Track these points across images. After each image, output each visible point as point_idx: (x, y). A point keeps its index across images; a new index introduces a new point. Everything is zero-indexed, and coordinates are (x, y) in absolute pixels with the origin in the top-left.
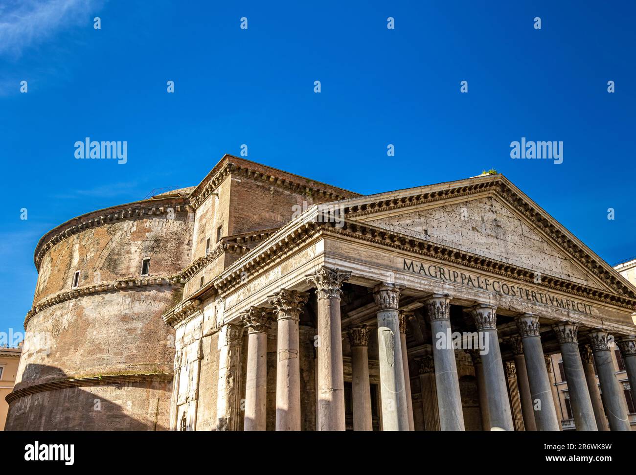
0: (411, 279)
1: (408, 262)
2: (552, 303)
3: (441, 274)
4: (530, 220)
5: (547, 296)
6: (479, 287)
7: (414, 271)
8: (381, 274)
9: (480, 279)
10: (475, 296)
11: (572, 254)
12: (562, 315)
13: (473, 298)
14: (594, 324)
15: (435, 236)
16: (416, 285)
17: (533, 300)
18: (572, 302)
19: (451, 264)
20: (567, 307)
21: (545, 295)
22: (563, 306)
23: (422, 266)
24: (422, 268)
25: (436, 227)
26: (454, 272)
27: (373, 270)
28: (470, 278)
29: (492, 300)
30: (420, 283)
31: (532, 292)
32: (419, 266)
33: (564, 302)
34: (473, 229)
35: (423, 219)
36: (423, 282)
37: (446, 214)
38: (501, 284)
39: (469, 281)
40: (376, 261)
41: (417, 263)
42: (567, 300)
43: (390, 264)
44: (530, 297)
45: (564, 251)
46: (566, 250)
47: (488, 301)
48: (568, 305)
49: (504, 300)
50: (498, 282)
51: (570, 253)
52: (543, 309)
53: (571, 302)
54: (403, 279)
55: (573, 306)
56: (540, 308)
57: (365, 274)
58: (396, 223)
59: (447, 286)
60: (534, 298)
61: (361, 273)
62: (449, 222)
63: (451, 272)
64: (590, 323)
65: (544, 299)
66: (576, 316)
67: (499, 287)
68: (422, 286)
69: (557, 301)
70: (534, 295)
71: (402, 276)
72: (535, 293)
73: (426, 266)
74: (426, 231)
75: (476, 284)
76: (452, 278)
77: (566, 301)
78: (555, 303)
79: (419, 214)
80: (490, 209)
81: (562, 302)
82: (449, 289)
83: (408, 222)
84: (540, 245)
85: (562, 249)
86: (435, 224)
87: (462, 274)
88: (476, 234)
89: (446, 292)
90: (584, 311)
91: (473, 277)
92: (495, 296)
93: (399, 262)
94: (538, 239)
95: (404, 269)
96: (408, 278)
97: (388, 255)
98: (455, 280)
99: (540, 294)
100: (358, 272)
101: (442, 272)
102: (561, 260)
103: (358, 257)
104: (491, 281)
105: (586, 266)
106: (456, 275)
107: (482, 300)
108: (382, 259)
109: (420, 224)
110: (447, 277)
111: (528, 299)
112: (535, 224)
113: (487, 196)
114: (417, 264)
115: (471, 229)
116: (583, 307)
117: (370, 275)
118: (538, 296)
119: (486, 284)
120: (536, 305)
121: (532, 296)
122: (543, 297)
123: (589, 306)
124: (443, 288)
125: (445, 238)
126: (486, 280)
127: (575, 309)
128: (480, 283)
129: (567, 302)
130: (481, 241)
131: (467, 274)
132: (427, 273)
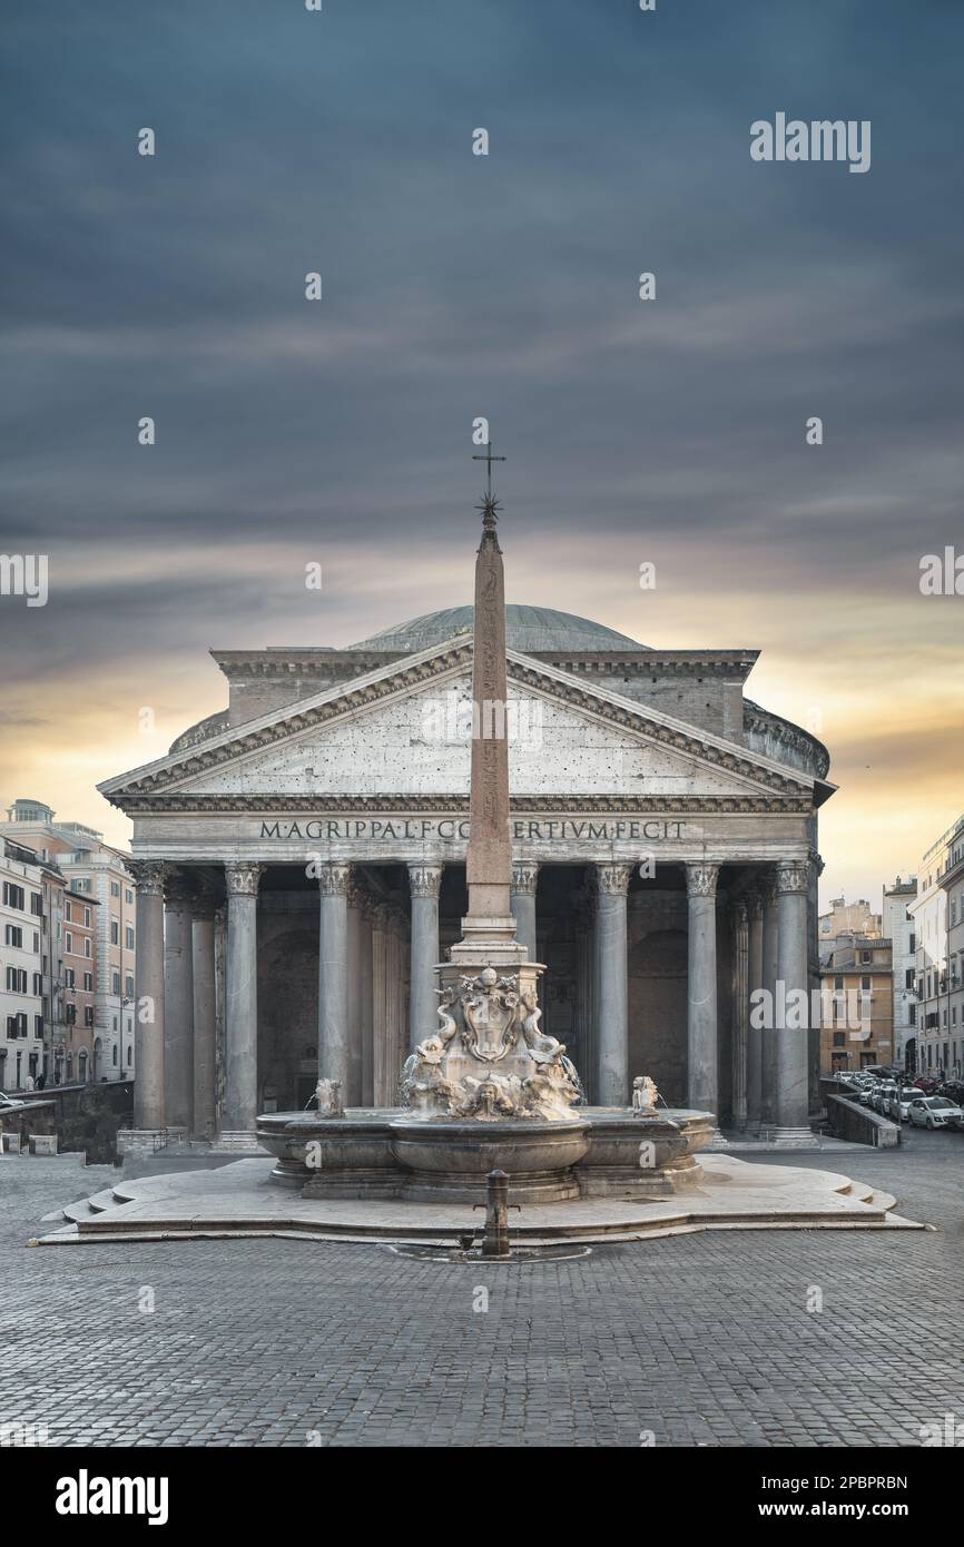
0: (271, 848)
1: (270, 825)
2: (578, 836)
3: (330, 830)
4: (554, 694)
5: (568, 824)
6: (407, 836)
7: (278, 836)
8: (221, 852)
9: (411, 823)
10: (394, 852)
11: (653, 736)
12: (596, 851)
13: (389, 855)
14: (679, 855)
15: (328, 774)
16: (280, 855)
17: (530, 836)
18: (632, 823)
19: (348, 813)
20: (615, 835)
21: (563, 824)
22: (605, 835)
23: (295, 825)
24: (295, 829)
25: (331, 759)
26: (357, 823)
27: (207, 849)
28: (389, 825)
29: (431, 851)
30: (287, 852)
31: (531, 823)
32: (290, 828)
33: (609, 828)
34: (413, 742)
35: (307, 753)
36: (291, 849)
37: (357, 732)
38: (457, 823)
39: (387, 830)
40: (215, 834)
41: (285, 824)
42: (618, 824)
43: (237, 834)
44: (526, 834)
45: (636, 732)
46: (639, 730)
47: (421, 855)
48: (618, 830)
49: (456, 848)
50: (452, 822)
51: (648, 734)
52: (549, 849)
53: (628, 826)
54: (258, 852)
55: (632, 830)
56: (541, 848)
57: (194, 855)
58: (255, 771)
59: (338, 847)
60: (533, 833)
61: (188, 855)
62: (361, 744)
63: (352, 825)
64: (667, 855)
65: (557, 832)
66: (633, 848)
67: (453, 829)
68: (291, 855)
69: (591, 827)
70: (534, 827)
71: (256, 848)
72: (538, 824)
73: (302, 825)
74: (310, 770)
75: (402, 833)
76: (352, 833)
77: (615, 825)
78: (585, 834)
79: (300, 747)
80: (464, 696)
81: (604, 827)
82: (340, 851)
83: (277, 763)
84: (576, 734)
85: (631, 731)
86: (330, 756)
87: (373, 823)
88: (419, 749)
89: (335, 855)
90: (662, 834)
91: (395, 823)
92: (436, 847)
93: (254, 828)
94: (574, 724)
95: (262, 836)
96: (265, 848)
97: (236, 822)
98: (358, 834)
99: (550, 824)
100: (183, 855)
101: (333, 826)
102: (628, 751)
103: (185, 835)
104: (435, 823)
105: (689, 751)
106: (361, 826)
107: (408, 854)
108: (225, 829)
109: (301, 762)
110: (342, 833)
111: (516, 837)
112: (565, 698)
113: (460, 673)
114: (285, 827)
115: (408, 743)
116: (662, 827)
117: (204, 855)
118: (544, 829)
119: (424, 829)
120: (530, 844)
121: (530, 830)
122: (556, 828)
123: (679, 823)
124: (329, 851)
125: (346, 774)
126: (424, 823)
127: (635, 834)
128: (411, 829)
129: (618, 827)
130: (426, 760)
131: (384, 822)
132: (303, 833)
